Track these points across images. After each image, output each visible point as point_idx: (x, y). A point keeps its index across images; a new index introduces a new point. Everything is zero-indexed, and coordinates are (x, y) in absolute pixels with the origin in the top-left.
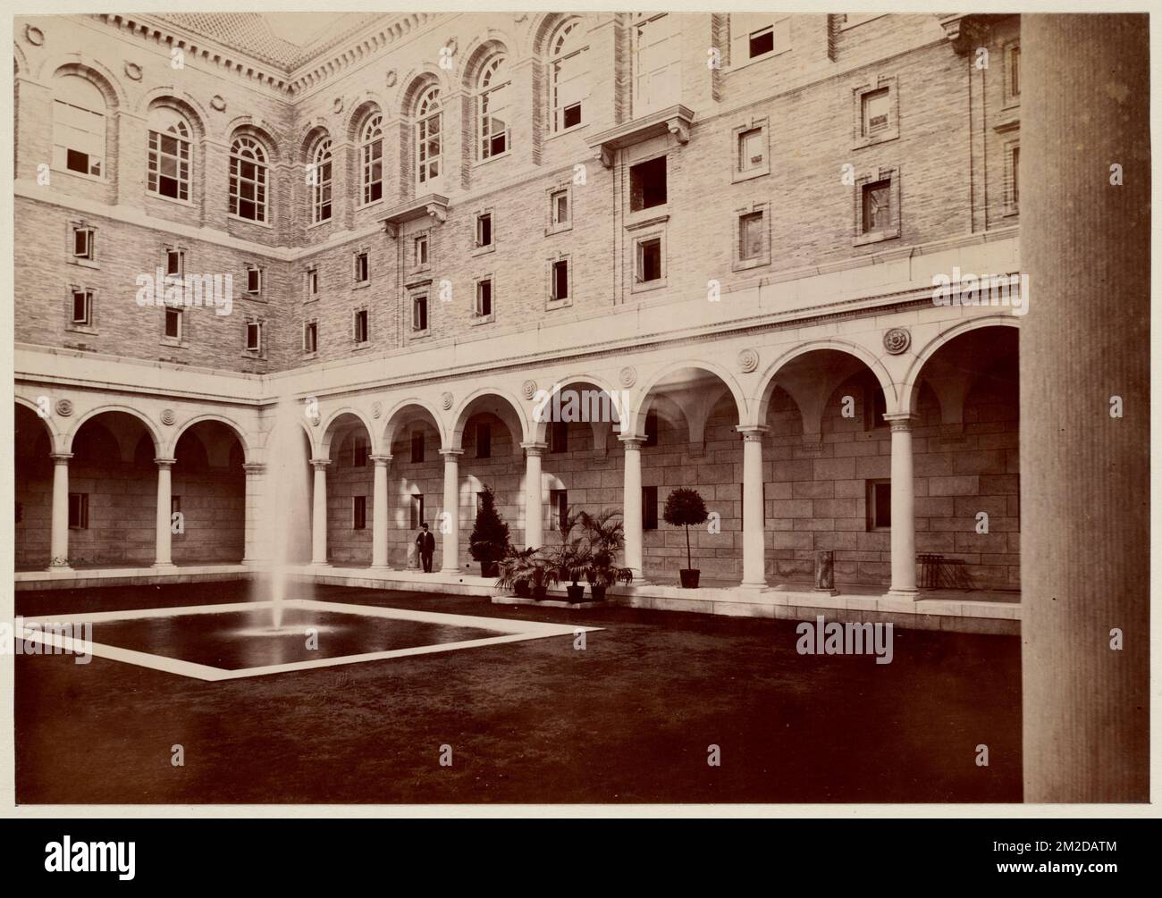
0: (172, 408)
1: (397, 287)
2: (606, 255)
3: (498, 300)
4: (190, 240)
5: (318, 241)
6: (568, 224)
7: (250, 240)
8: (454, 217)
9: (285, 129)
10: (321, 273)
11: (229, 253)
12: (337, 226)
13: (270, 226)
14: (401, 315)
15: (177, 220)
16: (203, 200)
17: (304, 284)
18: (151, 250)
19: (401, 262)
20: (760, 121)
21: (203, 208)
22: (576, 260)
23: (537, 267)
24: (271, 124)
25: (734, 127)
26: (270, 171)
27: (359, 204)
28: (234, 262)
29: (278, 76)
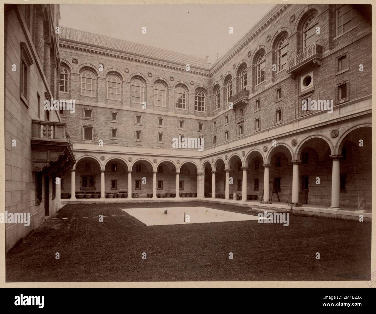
0: (179, 160)
1: (235, 124)
2: (293, 106)
3: (261, 124)
4: (185, 118)
5: (217, 114)
6: (282, 98)
7: (200, 116)
8: (250, 102)
9: (209, 86)
10: (217, 122)
11: (195, 120)
12: (221, 110)
13: (205, 112)
14: (236, 131)
15: (182, 114)
16: (188, 108)
17: (213, 126)
18: (176, 122)
19: (236, 117)
20: (346, 53)
21: (188, 110)
22: (284, 109)
23: (272, 112)
24: (205, 85)
25: (336, 57)
26: (205, 98)
27: (227, 103)
28: (196, 123)
29: (207, 73)
